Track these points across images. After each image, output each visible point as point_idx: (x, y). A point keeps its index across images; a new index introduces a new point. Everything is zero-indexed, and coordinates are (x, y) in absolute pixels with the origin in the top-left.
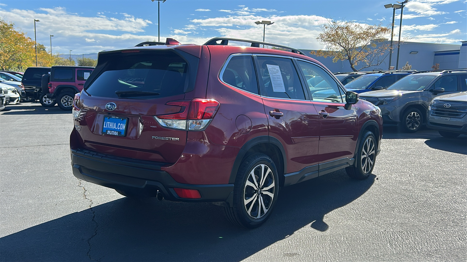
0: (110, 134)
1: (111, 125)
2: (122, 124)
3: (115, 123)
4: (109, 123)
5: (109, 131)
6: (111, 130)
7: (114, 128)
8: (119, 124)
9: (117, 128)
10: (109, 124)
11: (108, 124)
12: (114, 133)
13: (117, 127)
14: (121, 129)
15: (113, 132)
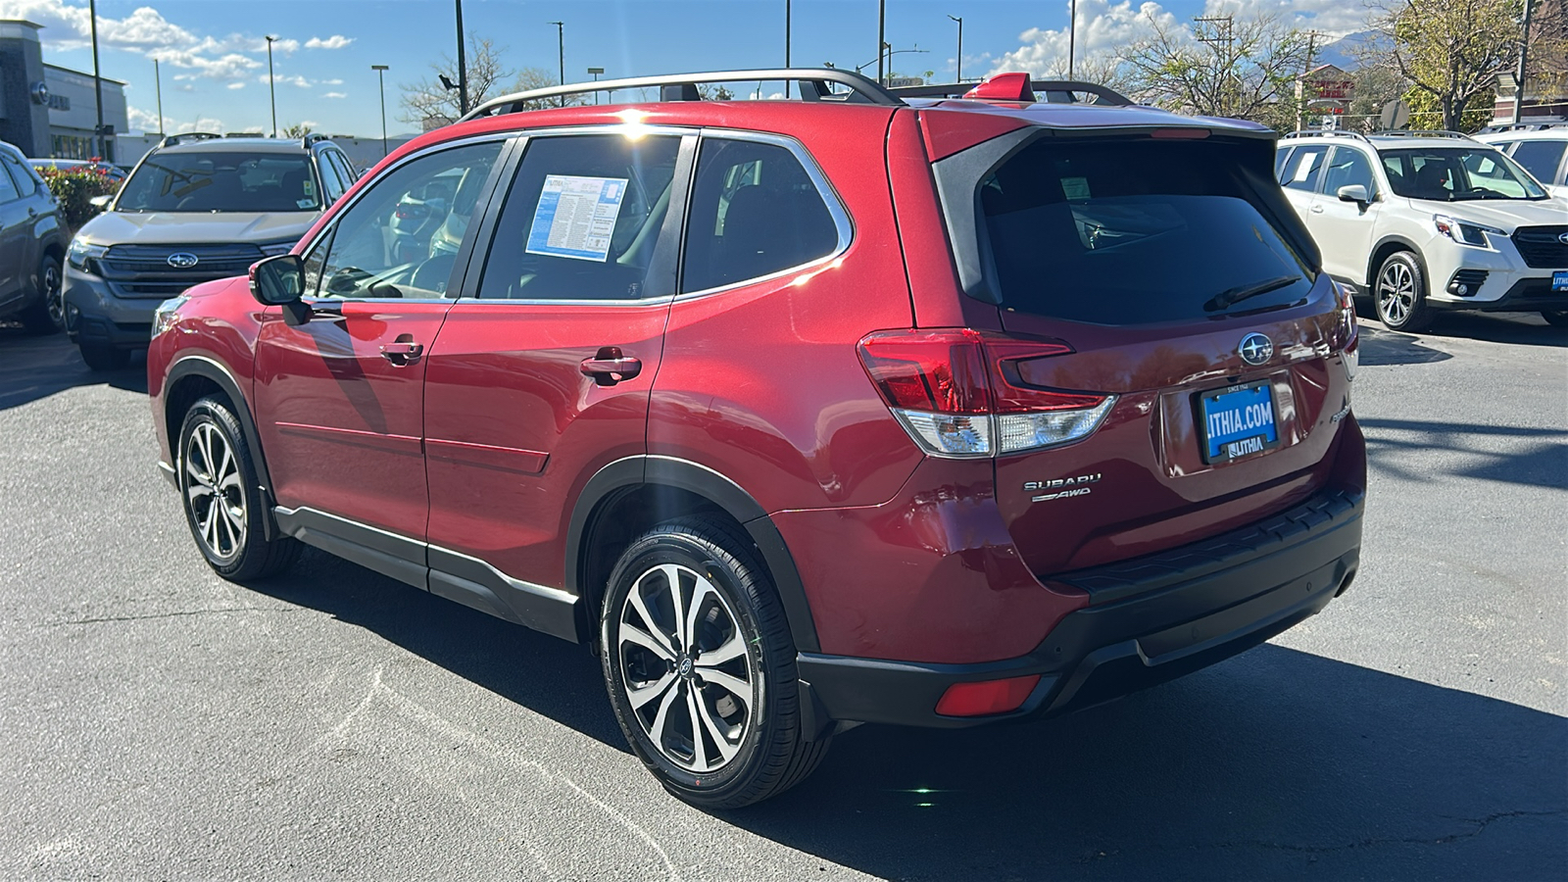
0: (1239, 454)
1: (1227, 422)
2: (1256, 406)
3: (1237, 410)
4: (1217, 416)
5: (1232, 447)
6: (1237, 438)
7: (1239, 429)
8: (1249, 408)
9: (1245, 426)
10: (1220, 419)
11: (1214, 420)
12: (1250, 446)
13: (1244, 422)
14: (1258, 425)
15: (1245, 442)
